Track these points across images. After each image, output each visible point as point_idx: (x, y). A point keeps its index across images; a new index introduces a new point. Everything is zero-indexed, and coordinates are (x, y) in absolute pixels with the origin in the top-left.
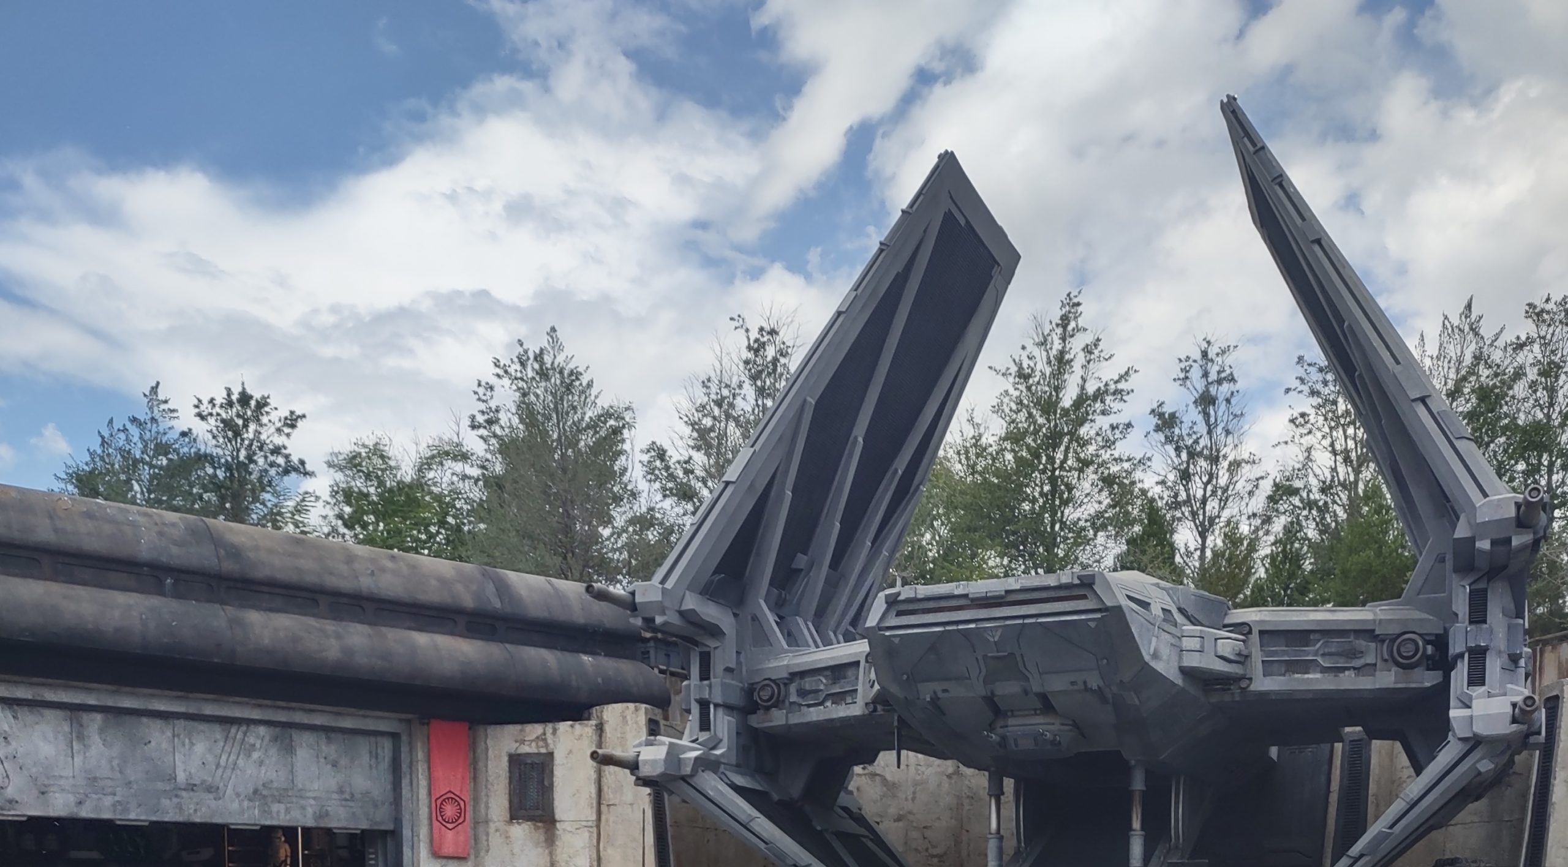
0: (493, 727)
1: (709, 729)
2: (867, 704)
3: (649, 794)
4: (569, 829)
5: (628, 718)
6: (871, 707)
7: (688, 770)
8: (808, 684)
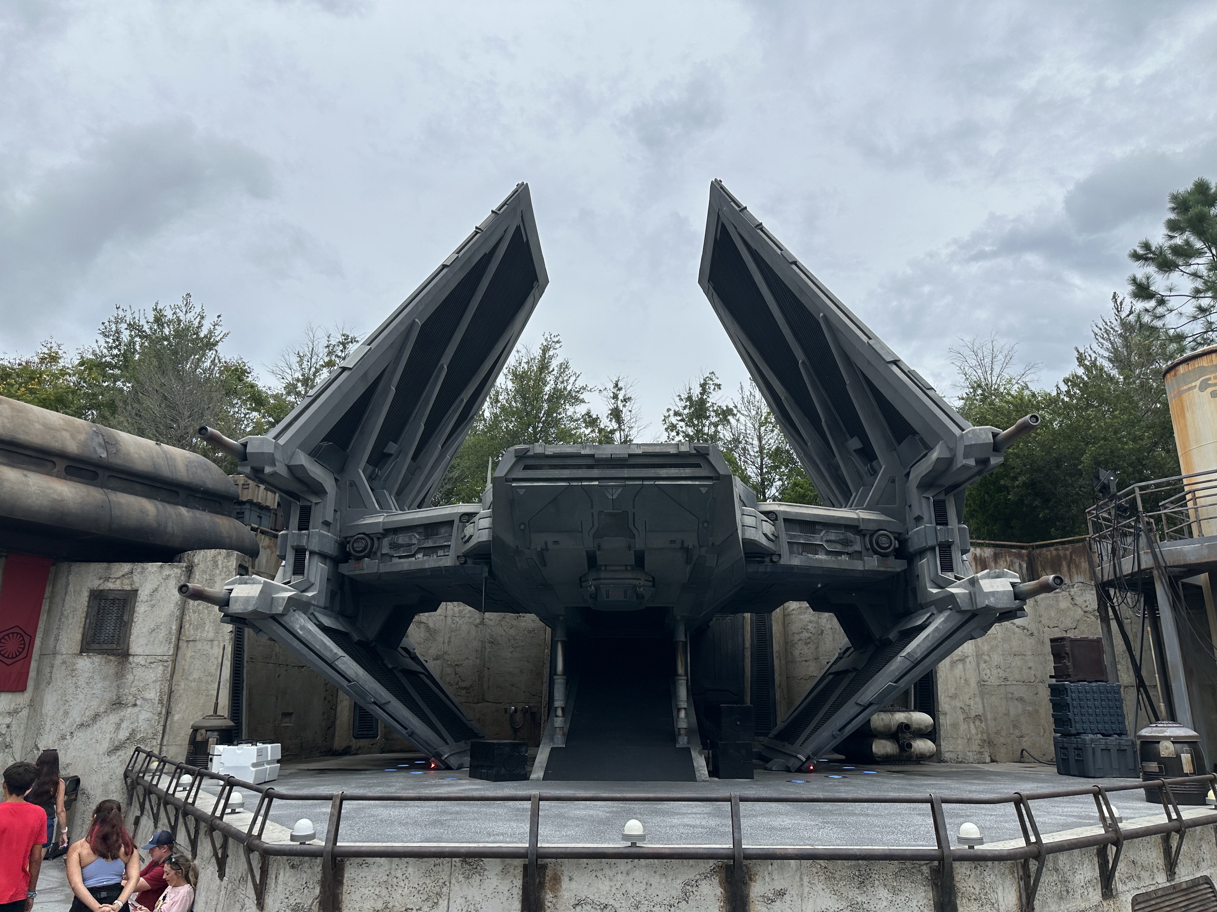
0: (78, 564)
1: (302, 573)
2: (458, 557)
3: (231, 632)
4: (143, 662)
5: (220, 562)
6: (463, 560)
7: (281, 609)
8: (402, 539)
